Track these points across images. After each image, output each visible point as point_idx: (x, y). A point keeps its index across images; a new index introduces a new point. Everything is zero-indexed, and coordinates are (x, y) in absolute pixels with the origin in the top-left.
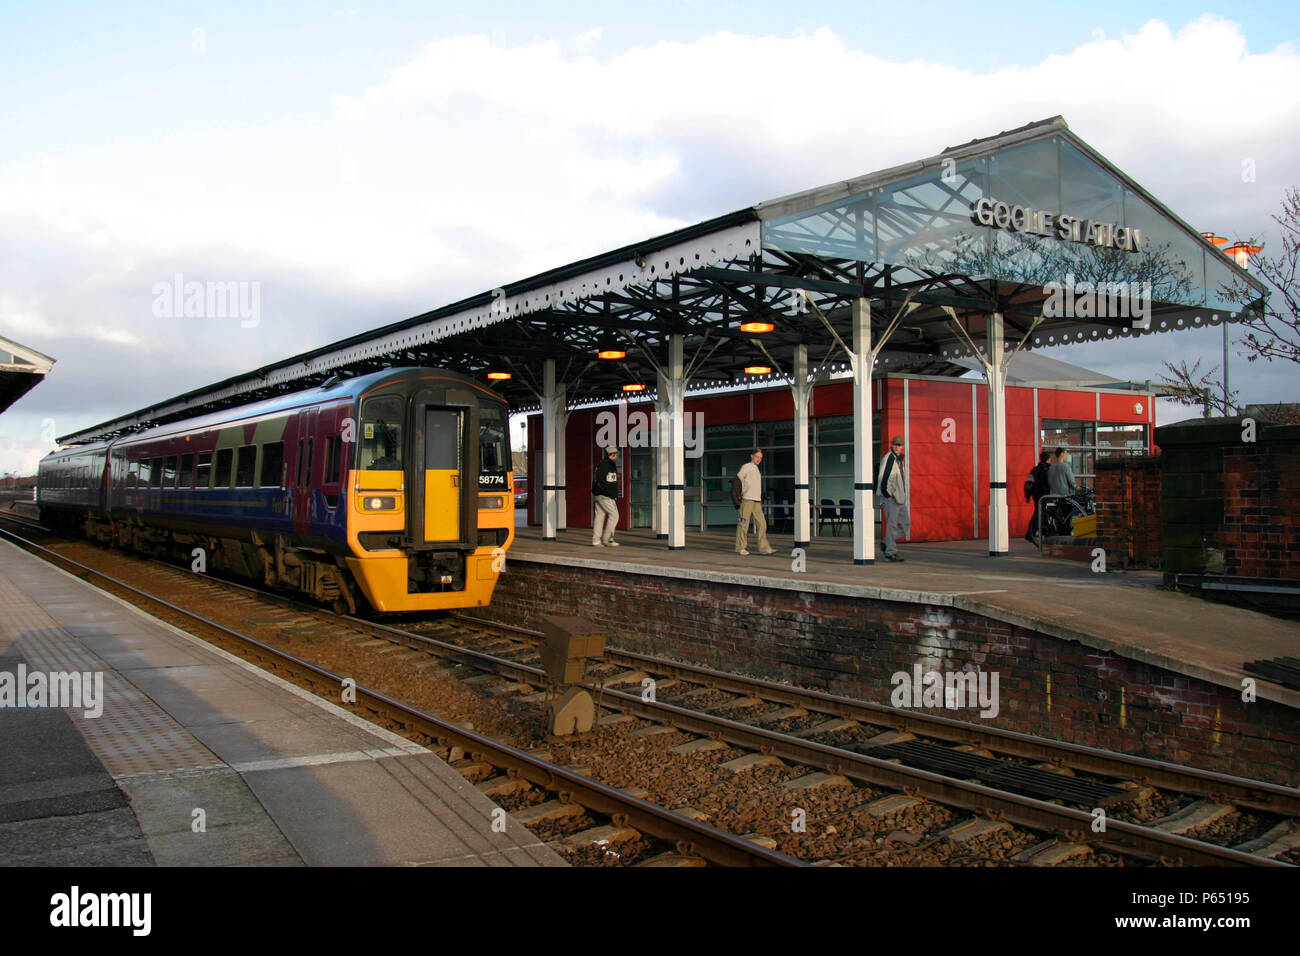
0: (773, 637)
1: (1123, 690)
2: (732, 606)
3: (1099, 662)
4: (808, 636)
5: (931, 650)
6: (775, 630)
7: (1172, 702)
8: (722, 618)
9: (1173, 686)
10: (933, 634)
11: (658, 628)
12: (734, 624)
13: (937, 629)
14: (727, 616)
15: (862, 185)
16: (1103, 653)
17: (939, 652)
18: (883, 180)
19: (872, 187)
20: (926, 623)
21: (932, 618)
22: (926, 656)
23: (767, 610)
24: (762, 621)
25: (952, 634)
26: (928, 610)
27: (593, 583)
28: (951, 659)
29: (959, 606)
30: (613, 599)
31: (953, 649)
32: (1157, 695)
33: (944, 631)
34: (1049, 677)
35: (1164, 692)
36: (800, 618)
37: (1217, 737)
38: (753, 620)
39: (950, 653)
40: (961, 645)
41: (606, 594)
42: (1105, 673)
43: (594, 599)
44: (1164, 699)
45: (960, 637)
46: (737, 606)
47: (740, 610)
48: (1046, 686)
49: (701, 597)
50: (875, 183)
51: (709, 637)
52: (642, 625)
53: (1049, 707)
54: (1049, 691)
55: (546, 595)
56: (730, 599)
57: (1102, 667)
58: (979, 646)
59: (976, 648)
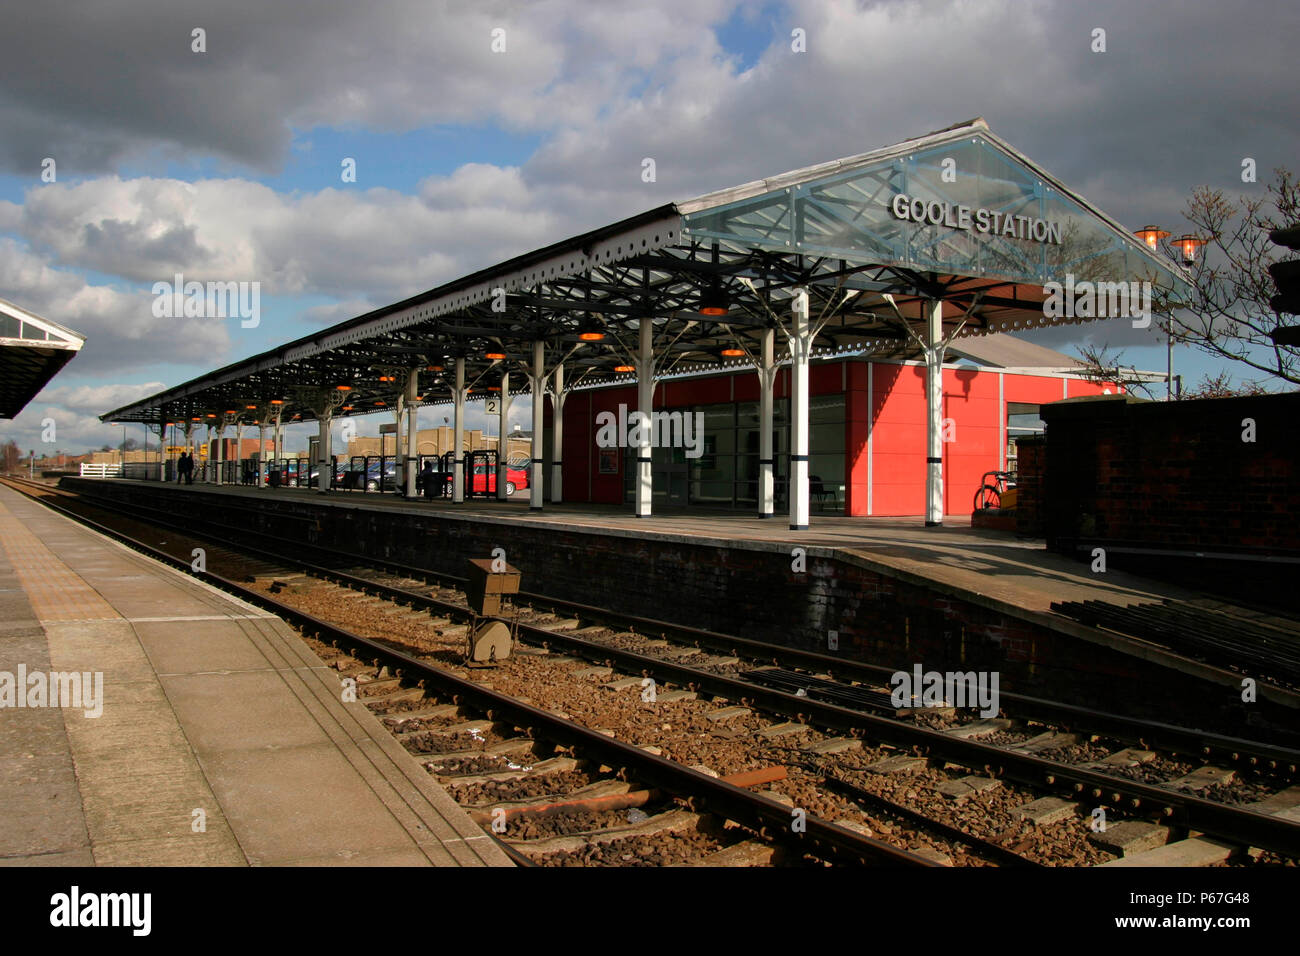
0: (696, 590)
1: (963, 629)
2: (664, 561)
3: (945, 605)
4: (723, 587)
5: (818, 598)
6: (697, 583)
7: (1000, 639)
8: (656, 573)
9: (999, 624)
10: (820, 583)
11: (605, 582)
12: (666, 578)
13: (822, 579)
14: (660, 571)
15: (779, 183)
16: (947, 597)
17: (824, 600)
18: (800, 178)
19: (790, 184)
20: (815, 574)
21: (819, 569)
22: (814, 603)
23: (691, 565)
24: (688, 574)
25: (834, 583)
26: (817, 563)
27: (554, 543)
28: (834, 605)
29: (838, 557)
30: (570, 558)
31: (835, 597)
32: (988, 632)
33: (827, 580)
34: (907, 619)
35: (993, 630)
36: (717, 572)
37: (1032, 669)
38: (680, 574)
39: (833, 600)
40: (840, 593)
41: (564, 553)
42: (949, 615)
43: (554, 558)
44: (994, 637)
45: (841, 586)
46: (668, 562)
47: (670, 565)
48: (905, 628)
49: (640, 554)
50: (792, 181)
51: (646, 591)
52: (593, 580)
53: (907, 646)
54: (907, 632)
55: (516, 555)
56: (663, 556)
57: (948, 610)
58: (854, 594)
59: (852, 595)
